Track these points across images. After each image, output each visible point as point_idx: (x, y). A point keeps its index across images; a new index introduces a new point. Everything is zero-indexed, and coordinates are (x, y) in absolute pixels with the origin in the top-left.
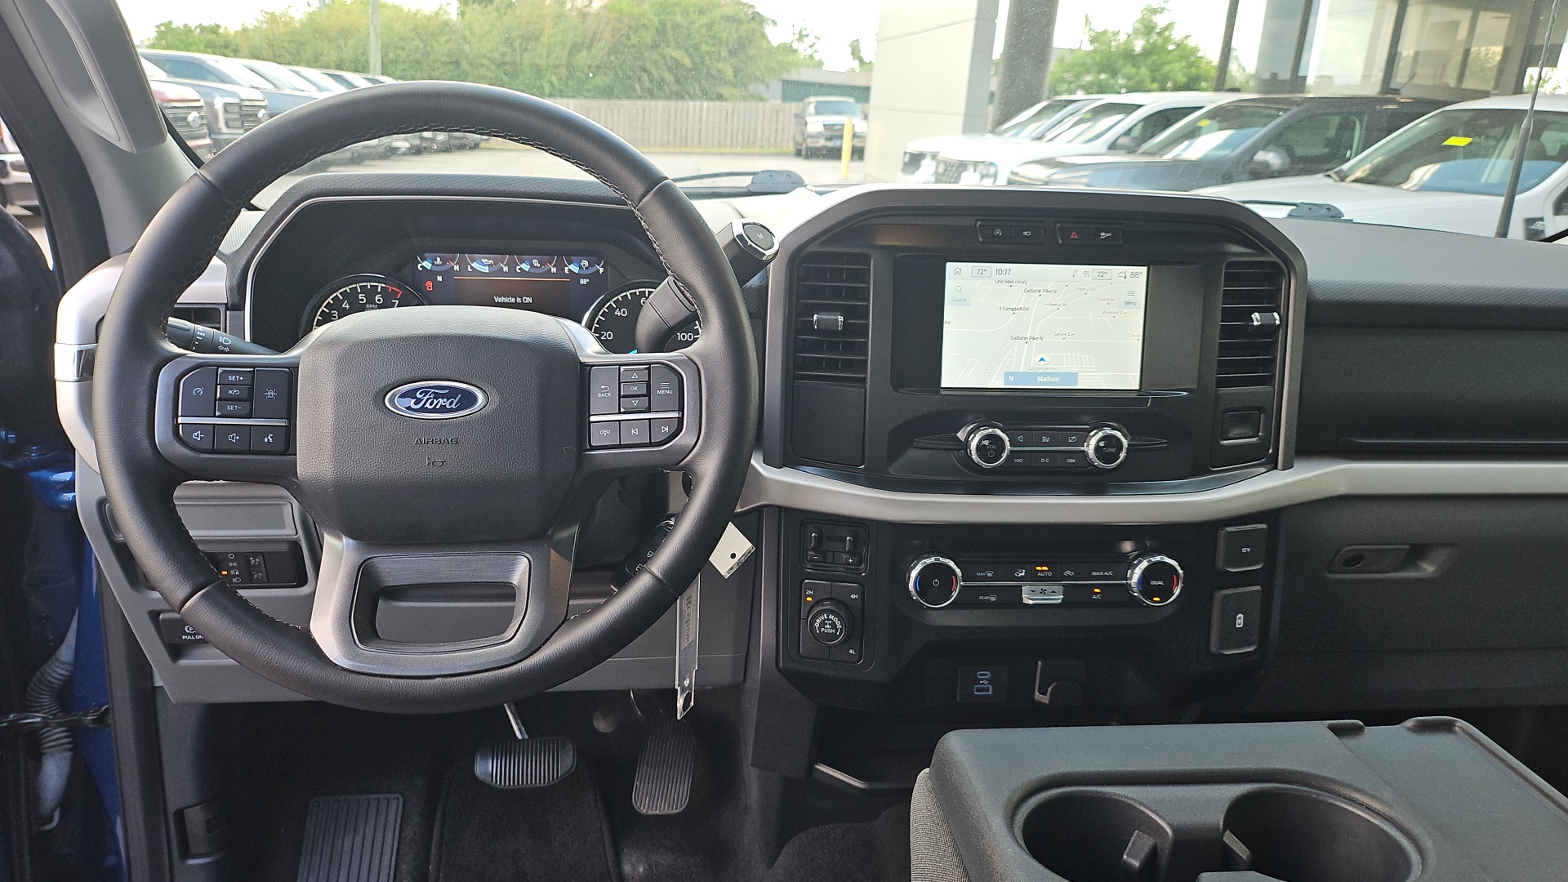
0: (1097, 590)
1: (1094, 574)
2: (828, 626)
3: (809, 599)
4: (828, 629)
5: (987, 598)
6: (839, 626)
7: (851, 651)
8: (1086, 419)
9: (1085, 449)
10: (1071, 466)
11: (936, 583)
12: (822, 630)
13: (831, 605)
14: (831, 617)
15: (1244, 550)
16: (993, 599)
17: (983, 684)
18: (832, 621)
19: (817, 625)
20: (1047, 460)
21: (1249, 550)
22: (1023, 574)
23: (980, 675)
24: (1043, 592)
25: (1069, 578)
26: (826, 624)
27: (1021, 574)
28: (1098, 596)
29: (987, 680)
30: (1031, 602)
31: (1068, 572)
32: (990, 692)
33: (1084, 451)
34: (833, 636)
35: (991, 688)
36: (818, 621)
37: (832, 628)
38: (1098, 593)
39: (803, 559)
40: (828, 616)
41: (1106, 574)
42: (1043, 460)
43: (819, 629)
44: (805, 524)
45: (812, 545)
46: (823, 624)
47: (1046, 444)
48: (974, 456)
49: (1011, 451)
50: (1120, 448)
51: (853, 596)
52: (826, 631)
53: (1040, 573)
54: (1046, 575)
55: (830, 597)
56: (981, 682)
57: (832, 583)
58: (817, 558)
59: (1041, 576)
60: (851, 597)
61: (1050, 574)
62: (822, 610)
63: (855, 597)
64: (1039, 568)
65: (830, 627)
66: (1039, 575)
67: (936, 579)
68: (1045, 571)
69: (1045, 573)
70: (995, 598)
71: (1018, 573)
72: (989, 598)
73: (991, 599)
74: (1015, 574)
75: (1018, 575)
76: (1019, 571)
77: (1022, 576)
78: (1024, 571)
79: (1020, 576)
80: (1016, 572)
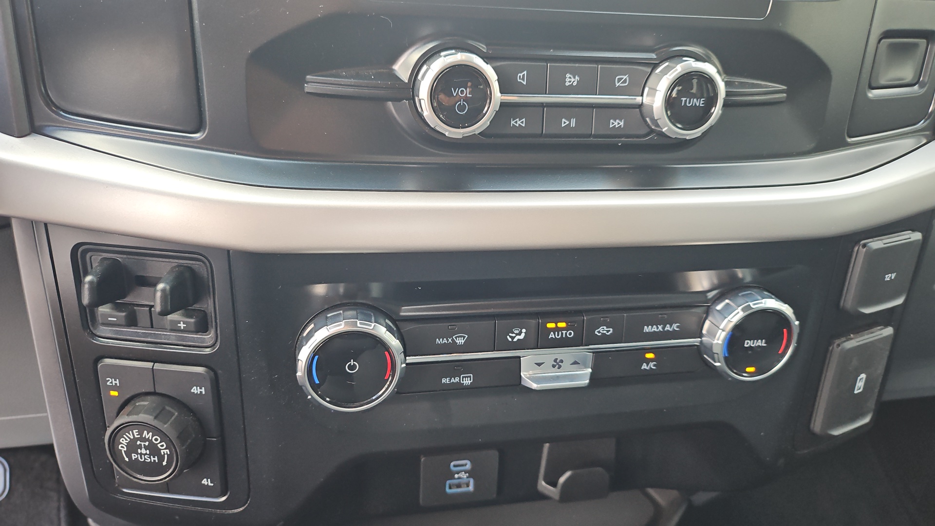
0: (650, 356)
1: (647, 329)
2: (144, 451)
3: (114, 393)
4: (143, 455)
5: (457, 379)
6: (165, 452)
7: (204, 482)
8: (648, 41)
9: (646, 100)
10: (617, 134)
11: (352, 368)
12: (134, 456)
13: (147, 410)
14: (147, 435)
15: (888, 278)
16: (467, 382)
17: (461, 478)
18: (150, 441)
19: (123, 448)
20: (573, 123)
21: (893, 276)
22: (522, 337)
23: (455, 466)
24: (558, 364)
25: (605, 339)
26: (140, 447)
27: (518, 337)
28: (652, 365)
29: (466, 472)
30: (534, 386)
31: (603, 330)
32: (471, 488)
33: (640, 106)
34: (158, 467)
35: (472, 481)
37: (152, 454)
38: (651, 360)
40: (141, 433)
41: (668, 328)
42: (564, 122)
43: (128, 454)
44: (85, 252)
46: (132, 447)
47: (571, 90)
48: (427, 111)
49: (503, 105)
50: (711, 101)
51: (197, 390)
52: (141, 458)
53: (552, 333)
54: (564, 336)
55: (153, 390)
56: (456, 476)
57: (149, 365)
58: (115, 319)
59: (554, 337)
60: (194, 391)
61: (570, 334)
62: (126, 423)
63: (201, 392)
64: (551, 325)
65: (148, 452)
66: (550, 336)
67: (352, 360)
68: (562, 329)
69: (562, 334)
70: (470, 380)
71: (514, 335)
72: (460, 380)
73: (465, 382)
74: (508, 337)
75: (513, 338)
76: (515, 332)
77: (518, 339)
78: (524, 330)
79: (515, 340)
80: (510, 334)
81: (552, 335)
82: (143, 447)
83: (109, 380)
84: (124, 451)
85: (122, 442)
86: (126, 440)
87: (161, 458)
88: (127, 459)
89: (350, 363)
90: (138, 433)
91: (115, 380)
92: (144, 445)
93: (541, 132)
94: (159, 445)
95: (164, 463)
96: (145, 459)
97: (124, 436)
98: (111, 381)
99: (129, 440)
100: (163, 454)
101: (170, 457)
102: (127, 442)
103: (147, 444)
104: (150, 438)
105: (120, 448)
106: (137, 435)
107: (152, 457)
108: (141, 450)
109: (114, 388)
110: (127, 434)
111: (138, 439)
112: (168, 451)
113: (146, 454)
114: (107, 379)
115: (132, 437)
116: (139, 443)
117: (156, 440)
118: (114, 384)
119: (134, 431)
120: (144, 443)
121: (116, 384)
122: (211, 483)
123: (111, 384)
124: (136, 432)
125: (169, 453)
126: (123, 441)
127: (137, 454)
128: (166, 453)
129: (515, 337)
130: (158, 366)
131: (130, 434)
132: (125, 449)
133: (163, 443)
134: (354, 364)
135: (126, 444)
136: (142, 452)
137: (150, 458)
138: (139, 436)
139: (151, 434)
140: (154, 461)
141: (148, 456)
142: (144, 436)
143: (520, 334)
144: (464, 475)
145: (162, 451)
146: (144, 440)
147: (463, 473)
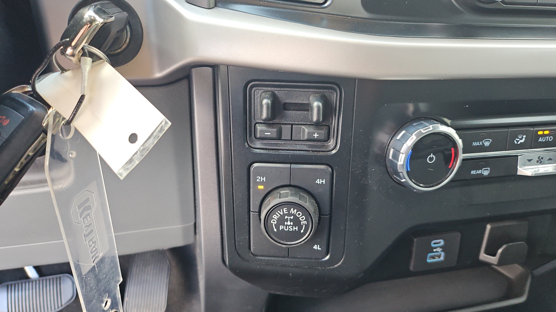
2: (289, 223)
3: (261, 187)
4: (289, 226)
6: (304, 222)
7: (315, 247)
11: (431, 159)
12: (281, 227)
13: (291, 195)
14: (293, 211)
16: (486, 173)
17: (437, 252)
18: (295, 216)
19: (274, 222)
22: (522, 141)
23: (435, 244)
24: (540, 160)
26: (287, 220)
29: (441, 247)
32: (442, 258)
34: (297, 235)
35: (443, 254)
36: (275, 217)
37: (295, 225)
39: (250, 135)
40: (289, 210)
43: (277, 226)
44: (252, 87)
45: (264, 115)
46: (282, 221)
51: (320, 181)
52: (286, 228)
53: (541, 138)
54: (547, 140)
55: (289, 184)
56: (435, 250)
57: (288, 166)
58: (270, 134)
59: (541, 141)
60: (317, 182)
61: (551, 139)
62: (280, 203)
63: (322, 183)
64: (540, 133)
65: (292, 223)
66: (539, 140)
67: (432, 154)
68: (546, 135)
69: (546, 138)
70: (488, 172)
71: (518, 140)
72: (482, 172)
73: (484, 173)
74: (515, 141)
75: (518, 141)
76: (519, 138)
77: (521, 143)
78: (524, 136)
79: (519, 143)
80: (516, 139)
81: (540, 140)
82: (289, 220)
83: (259, 178)
84: (275, 224)
85: (274, 218)
86: (277, 216)
87: (300, 228)
88: (275, 230)
89: (430, 156)
90: (286, 210)
91: (263, 178)
92: (290, 218)
93: (537, 2)
94: (300, 218)
95: (302, 231)
96: (289, 229)
97: (277, 213)
98: (260, 179)
99: (279, 216)
100: (302, 224)
101: (307, 227)
102: (278, 217)
103: (292, 217)
104: (295, 214)
105: (272, 222)
106: (286, 212)
107: (294, 227)
108: (287, 223)
109: (261, 183)
110: (278, 211)
111: (286, 215)
112: (306, 222)
113: (290, 225)
114: (257, 177)
115: (282, 214)
116: (286, 217)
117: (299, 214)
118: (262, 181)
119: (284, 209)
120: (290, 217)
121: (263, 180)
122: (320, 248)
123: (260, 181)
124: (285, 210)
125: (306, 224)
126: (275, 216)
127: (284, 225)
128: (304, 224)
129: (519, 141)
130: (293, 166)
131: (281, 212)
132: (276, 223)
133: (304, 217)
134: (433, 157)
135: (277, 219)
136: (288, 224)
137: (293, 228)
138: (287, 212)
139: (296, 210)
140: (295, 230)
141: (292, 227)
142: (290, 212)
143: (521, 139)
144: (439, 250)
145: (302, 222)
146: (289, 215)
147: (439, 248)
